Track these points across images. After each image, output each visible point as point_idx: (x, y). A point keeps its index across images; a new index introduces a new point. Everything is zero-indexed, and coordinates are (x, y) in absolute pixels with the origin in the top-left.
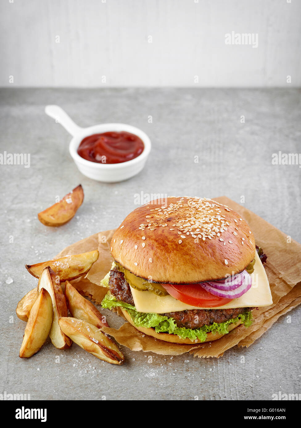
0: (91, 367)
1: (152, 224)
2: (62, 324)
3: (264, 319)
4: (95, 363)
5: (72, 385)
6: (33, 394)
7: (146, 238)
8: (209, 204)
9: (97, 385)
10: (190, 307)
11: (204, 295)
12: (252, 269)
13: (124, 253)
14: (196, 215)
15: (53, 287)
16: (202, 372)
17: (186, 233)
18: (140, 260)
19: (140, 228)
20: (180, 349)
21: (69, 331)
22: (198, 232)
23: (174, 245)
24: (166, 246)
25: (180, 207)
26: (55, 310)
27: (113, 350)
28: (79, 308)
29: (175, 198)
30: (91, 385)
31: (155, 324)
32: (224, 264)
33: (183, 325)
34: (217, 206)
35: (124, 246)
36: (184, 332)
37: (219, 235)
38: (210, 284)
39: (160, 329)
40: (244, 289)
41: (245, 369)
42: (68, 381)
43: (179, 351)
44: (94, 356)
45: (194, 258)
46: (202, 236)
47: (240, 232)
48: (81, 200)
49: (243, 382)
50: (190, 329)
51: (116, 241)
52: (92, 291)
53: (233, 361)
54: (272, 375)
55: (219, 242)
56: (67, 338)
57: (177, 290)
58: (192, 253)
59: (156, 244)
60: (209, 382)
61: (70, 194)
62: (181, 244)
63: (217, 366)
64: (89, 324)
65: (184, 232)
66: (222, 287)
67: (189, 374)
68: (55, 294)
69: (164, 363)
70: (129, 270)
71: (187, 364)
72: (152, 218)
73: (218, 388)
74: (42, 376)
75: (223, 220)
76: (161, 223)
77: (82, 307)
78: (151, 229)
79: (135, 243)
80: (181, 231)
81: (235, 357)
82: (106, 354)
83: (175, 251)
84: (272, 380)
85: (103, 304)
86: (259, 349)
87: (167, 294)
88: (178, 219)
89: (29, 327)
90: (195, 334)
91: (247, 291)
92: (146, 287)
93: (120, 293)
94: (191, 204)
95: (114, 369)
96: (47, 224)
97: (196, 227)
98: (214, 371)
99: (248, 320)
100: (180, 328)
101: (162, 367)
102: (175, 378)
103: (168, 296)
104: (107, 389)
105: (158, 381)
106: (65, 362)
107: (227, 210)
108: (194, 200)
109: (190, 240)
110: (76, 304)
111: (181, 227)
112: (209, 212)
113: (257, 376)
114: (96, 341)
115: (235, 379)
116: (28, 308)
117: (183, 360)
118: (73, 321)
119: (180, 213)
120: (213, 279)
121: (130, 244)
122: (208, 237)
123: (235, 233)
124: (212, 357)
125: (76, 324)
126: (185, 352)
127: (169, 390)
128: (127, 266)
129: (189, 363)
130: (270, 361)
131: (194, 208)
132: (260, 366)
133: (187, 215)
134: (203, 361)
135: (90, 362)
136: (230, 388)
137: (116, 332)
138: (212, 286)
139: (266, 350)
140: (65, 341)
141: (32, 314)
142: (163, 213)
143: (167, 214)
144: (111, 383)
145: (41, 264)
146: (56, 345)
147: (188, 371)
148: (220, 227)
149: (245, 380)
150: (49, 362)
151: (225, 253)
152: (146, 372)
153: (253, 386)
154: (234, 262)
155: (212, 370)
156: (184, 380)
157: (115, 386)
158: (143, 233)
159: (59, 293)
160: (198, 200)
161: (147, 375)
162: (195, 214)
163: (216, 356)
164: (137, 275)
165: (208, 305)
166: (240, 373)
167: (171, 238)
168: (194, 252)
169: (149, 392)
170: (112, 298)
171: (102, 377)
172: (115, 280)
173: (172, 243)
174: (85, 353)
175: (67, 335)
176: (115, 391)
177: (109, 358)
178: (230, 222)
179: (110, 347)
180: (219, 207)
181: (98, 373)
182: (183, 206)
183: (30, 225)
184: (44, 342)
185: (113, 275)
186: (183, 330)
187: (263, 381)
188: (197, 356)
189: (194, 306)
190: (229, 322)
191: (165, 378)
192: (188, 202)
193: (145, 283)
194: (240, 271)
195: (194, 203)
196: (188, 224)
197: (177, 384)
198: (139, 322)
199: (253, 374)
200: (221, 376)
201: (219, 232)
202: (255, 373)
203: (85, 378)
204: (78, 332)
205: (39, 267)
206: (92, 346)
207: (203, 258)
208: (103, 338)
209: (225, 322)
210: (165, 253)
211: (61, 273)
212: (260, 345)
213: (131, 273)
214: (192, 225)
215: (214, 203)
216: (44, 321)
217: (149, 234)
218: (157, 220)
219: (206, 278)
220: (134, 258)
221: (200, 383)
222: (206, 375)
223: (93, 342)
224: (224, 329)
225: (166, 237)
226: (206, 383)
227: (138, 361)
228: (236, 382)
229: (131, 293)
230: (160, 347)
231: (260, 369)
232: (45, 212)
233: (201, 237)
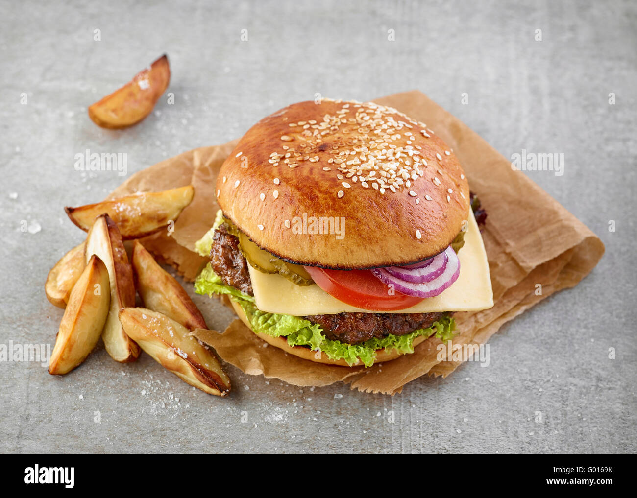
0: (172, 397)
1: (292, 153)
2: (125, 321)
3: (476, 327)
4: (180, 390)
5: (138, 430)
6: (71, 441)
7: (280, 182)
8: (393, 121)
9: (181, 431)
10: (350, 309)
11: (375, 289)
12: (460, 241)
13: (240, 204)
14: (370, 143)
15: (113, 252)
16: (364, 418)
17: (351, 178)
18: (269, 221)
19: (270, 161)
20: (328, 376)
21: (138, 333)
22: (373, 177)
23: (329, 200)
24: (315, 199)
25: (342, 123)
26: (114, 292)
27: (212, 372)
28: (155, 291)
29: (334, 103)
30: (172, 431)
31: (288, 332)
32: (415, 237)
33: (336, 337)
34: (407, 125)
35: (241, 192)
36: (337, 349)
37: (408, 184)
38: (388, 270)
39: (295, 339)
40: (445, 282)
41: (437, 417)
42: (132, 421)
43: (326, 379)
44: (179, 377)
45: (363, 226)
46: (379, 184)
47: (445, 177)
48: (165, 83)
49: (434, 439)
50: (349, 344)
51: (227, 179)
52: (178, 258)
53: (418, 401)
54: (483, 430)
55: (407, 198)
56: (132, 344)
57: (330, 277)
58: (360, 215)
59: (297, 194)
60: (374, 437)
61: (145, 72)
62: (341, 198)
63: (391, 407)
64: (172, 321)
65: (349, 175)
66: (409, 276)
67: (342, 421)
68: (115, 264)
69: (299, 397)
70: (248, 236)
71: (339, 401)
72: (292, 140)
73: (389, 449)
74: (87, 409)
75: (417, 155)
76: (308, 154)
77: (161, 288)
78: (290, 164)
79: (261, 189)
80: (344, 173)
81: (422, 393)
82: (201, 378)
83: (331, 211)
84: (483, 440)
85: (198, 286)
86: (462, 380)
87: (311, 282)
88: (339, 147)
89: (67, 322)
90: (356, 354)
91: (450, 285)
92: (276, 267)
93: (229, 273)
94: (362, 118)
95: (213, 403)
96: (103, 125)
97: (370, 168)
98: (384, 417)
99: (449, 332)
100: (331, 340)
101: (295, 405)
102: (316, 426)
103: (313, 285)
104: (199, 440)
105: (288, 430)
106: (128, 385)
107: (426, 134)
108: (367, 111)
109: (357, 191)
110: (151, 282)
111: (343, 165)
112: (394, 138)
113: (457, 431)
114: (183, 355)
115: (420, 434)
116: (66, 285)
117: (331, 394)
118: (144, 317)
119: (342, 135)
120: (393, 263)
121: (251, 190)
122: (389, 188)
123: (437, 181)
124: (383, 393)
125: (151, 322)
126: (336, 381)
127: (306, 447)
128: (245, 228)
129: (342, 400)
130: (480, 404)
131: (367, 129)
132: (463, 412)
133: (355, 141)
134: (365, 398)
135: (172, 388)
136: (411, 450)
137: (218, 339)
138: (391, 274)
139: (476, 384)
140: (130, 350)
141: (73, 298)
142: (313, 133)
143: (319, 136)
144: (206, 430)
145: (92, 207)
146: (112, 353)
147: (341, 414)
148: (410, 169)
149: (437, 437)
150: (100, 383)
151: (417, 218)
152: (267, 413)
153: (450, 449)
154: (432, 233)
155: (382, 414)
156: (333, 430)
157: (213, 435)
158: (275, 172)
159: (122, 262)
160: (375, 110)
161: (268, 418)
162: (368, 141)
163: (390, 392)
164: (263, 245)
165: (382, 307)
166: (429, 422)
167: (326, 185)
168: (364, 215)
169: (271, 448)
170: (214, 278)
171: (190, 417)
172: (221, 250)
173: (326, 194)
174: (163, 372)
175: (134, 339)
176: (212, 445)
177: (205, 384)
178: (428, 159)
179: (206, 366)
180: (410, 129)
181: (184, 409)
182: (349, 123)
183: (72, 123)
184: (92, 347)
185: (219, 239)
186: (336, 345)
187: (468, 440)
188: (357, 389)
189: (358, 307)
190: (417, 334)
191: (299, 425)
192: (357, 114)
193: (274, 260)
194: (441, 249)
195: (367, 118)
196: (356, 161)
197: (320, 437)
198: (259, 325)
199: (452, 427)
200: (397, 427)
201: (408, 179)
202: (455, 424)
203: (162, 417)
204: (152, 337)
205: (89, 211)
206: (175, 361)
207: (379, 226)
208: (196, 349)
209: (410, 333)
210: (313, 213)
211: (127, 224)
212: (466, 373)
213: (251, 240)
214: (362, 162)
215: (403, 119)
216: (94, 313)
217: (287, 174)
218: (302, 147)
219: (382, 260)
220: (258, 215)
221: (359, 438)
222: (370, 423)
223: (178, 355)
224: (406, 345)
225: (317, 183)
226: (369, 438)
227: (254, 391)
228: (421, 439)
229: (248, 274)
230: (293, 369)
231: (463, 418)
232: (101, 103)
233: (377, 188)
